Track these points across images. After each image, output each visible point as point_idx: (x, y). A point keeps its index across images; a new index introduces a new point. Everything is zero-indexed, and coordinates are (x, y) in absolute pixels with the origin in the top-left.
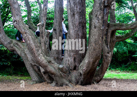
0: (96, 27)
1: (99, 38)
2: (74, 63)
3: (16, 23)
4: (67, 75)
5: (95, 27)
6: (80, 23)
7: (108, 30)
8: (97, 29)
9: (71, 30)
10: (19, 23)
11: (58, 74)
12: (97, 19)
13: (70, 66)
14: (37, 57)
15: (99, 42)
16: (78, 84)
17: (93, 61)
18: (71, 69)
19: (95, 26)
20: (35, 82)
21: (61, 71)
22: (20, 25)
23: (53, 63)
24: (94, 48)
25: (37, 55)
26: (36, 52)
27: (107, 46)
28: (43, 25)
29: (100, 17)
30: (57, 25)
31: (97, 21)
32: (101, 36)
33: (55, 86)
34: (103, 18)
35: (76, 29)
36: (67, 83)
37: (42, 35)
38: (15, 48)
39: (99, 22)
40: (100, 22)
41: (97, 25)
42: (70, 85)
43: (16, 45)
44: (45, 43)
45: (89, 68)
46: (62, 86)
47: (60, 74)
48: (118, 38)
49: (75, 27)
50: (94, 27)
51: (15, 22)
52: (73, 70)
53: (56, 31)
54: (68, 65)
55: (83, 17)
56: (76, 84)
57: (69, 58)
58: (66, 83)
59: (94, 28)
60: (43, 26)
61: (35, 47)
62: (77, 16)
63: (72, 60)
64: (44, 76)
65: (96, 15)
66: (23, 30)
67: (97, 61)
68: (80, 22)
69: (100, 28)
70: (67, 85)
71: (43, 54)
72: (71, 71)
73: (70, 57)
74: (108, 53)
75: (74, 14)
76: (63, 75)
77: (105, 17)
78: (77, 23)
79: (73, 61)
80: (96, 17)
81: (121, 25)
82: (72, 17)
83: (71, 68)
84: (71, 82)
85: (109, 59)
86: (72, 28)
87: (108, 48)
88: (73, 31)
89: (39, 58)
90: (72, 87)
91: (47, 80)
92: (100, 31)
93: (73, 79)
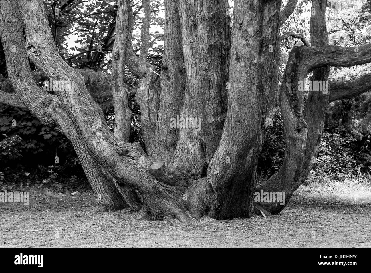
0: (240, 58)
1: (249, 89)
2: (202, 158)
3: (34, 52)
4: (177, 189)
5: (238, 59)
6: (211, 48)
7: (297, 66)
8: (243, 64)
9: (190, 67)
10: (40, 51)
11: (148, 186)
12: (242, 36)
13: (193, 166)
14: (87, 140)
15: (249, 100)
16: (207, 214)
17: (238, 150)
18: (193, 175)
19: (237, 56)
20: (102, 208)
21: (157, 179)
22: (43, 57)
23: (133, 158)
24: (237, 117)
25: (87, 135)
26: (84, 127)
27: (296, 112)
28: (118, 55)
29: (250, 30)
30: (169, 55)
31: (244, 42)
32: (256, 81)
33: (143, 218)
34: (259, 32)
35: (203, 65)
36: (176, 210)
37: (117, 82)
38: (56, 116)
39: (247, 45)
40: (251, 42)
41: (243, 53)
42: (182, 216)
43: (61, 111)
44: (123, 103)
45: (230, 172)
46: (162, 219)
47: (154, 188)
48: (336, 89)
49: (198, 60)
50: (235, 57)
51: (32, 49)
52: (201, 178)
53: (167, 73)
54: (187, 164)
55: (222, 30)
56: (202, 216)
57: (189, 145)
58: (173, 210)
59: (236, 60)
60: (118, 59)
61: (80, 114)
62: (202, 31)
63: (196, 148)
64: (120, 191)
65: (241, 24)
66: (51, 70)
67: (251, 151)
68: (211, 46)
69: (250, 59)
70: (174, 216)
71: (104, 134)
72: (191, 181)
73: (190, 142)
74: (299, 131)
75: (195, 25)
76: (161, 189)
77: (265, 30)
78: (203, 48)
79: (197, 152)
80: (240, 29)
81: (334, 52)
82: (191, 31)
83: (194, 171)
84: (188, 210)
85: (303, 146)
86: (193, 62)
87: (298, 117)
88: (195, 69)
89: (94, 143)
90: (187, 223)
91: (128, 202)
92: (252, 67)
93: (195, 201)
